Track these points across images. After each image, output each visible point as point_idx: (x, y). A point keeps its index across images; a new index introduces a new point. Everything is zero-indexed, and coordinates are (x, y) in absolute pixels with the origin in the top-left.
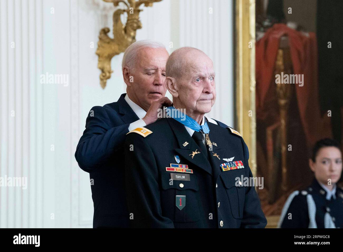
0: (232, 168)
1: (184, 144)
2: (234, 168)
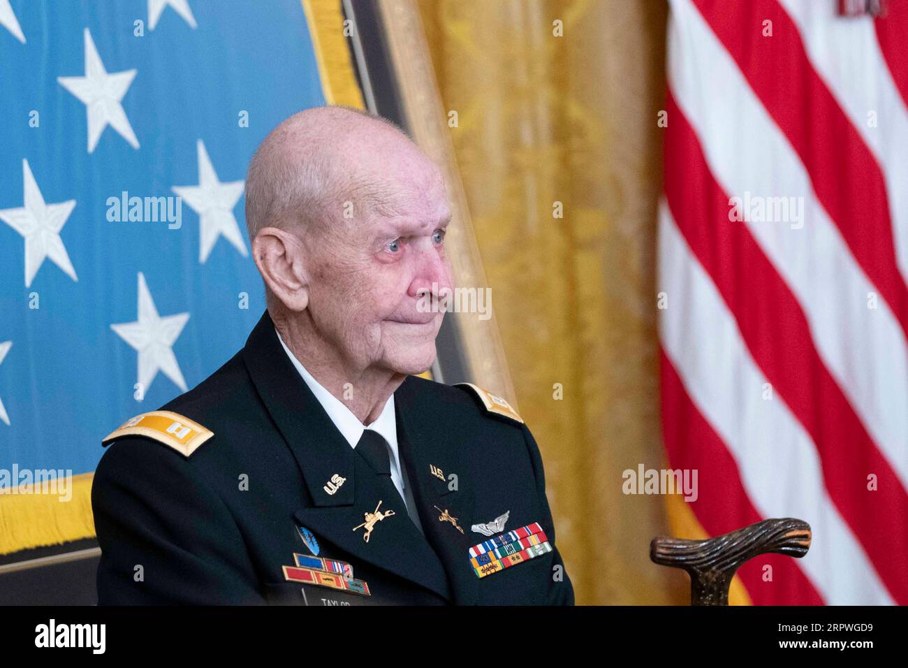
1: (329, 483)
2: (515, 559)
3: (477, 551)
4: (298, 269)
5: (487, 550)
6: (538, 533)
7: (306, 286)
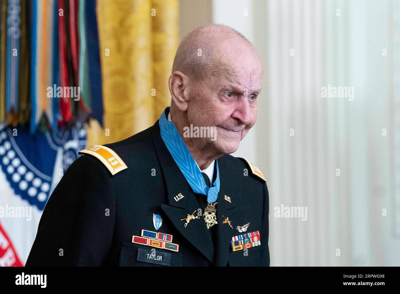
0: (246, 245)
7: (187, 102)
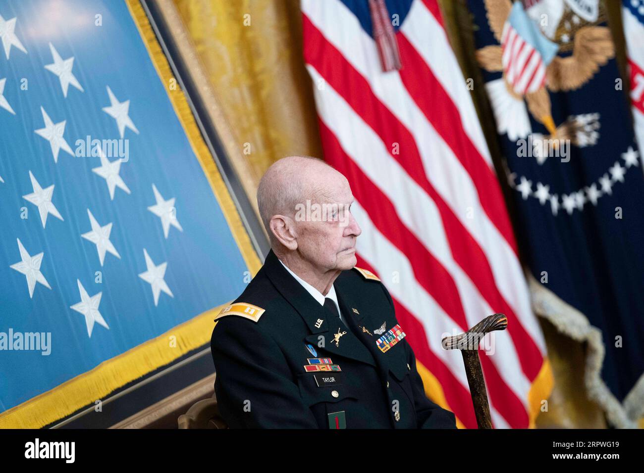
1: (317, 323)
2: (394, 343)
3: (379, 342)
4: (292, 232)
5: (383, 341)
6: (399, 329)
7: (296, 239)
